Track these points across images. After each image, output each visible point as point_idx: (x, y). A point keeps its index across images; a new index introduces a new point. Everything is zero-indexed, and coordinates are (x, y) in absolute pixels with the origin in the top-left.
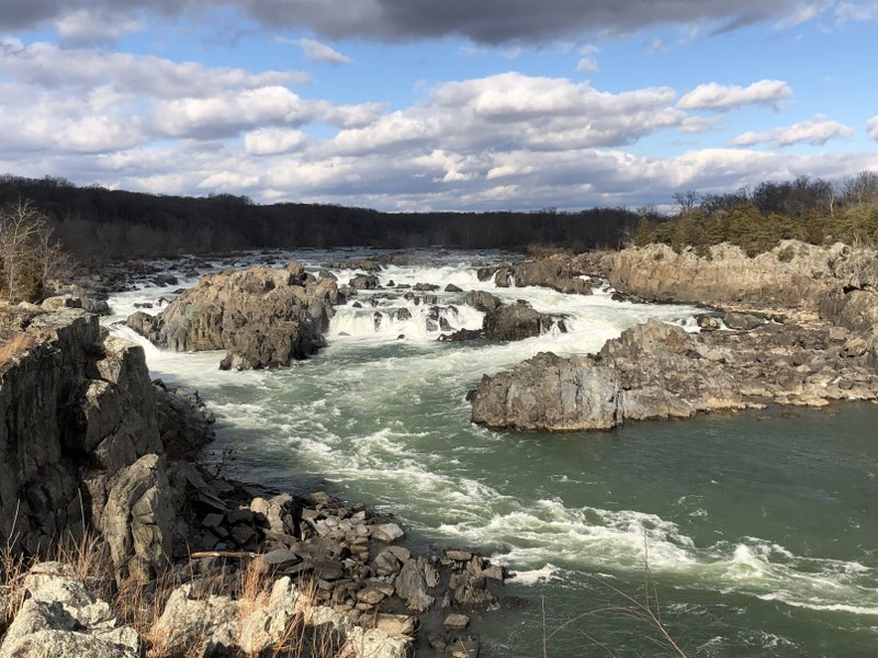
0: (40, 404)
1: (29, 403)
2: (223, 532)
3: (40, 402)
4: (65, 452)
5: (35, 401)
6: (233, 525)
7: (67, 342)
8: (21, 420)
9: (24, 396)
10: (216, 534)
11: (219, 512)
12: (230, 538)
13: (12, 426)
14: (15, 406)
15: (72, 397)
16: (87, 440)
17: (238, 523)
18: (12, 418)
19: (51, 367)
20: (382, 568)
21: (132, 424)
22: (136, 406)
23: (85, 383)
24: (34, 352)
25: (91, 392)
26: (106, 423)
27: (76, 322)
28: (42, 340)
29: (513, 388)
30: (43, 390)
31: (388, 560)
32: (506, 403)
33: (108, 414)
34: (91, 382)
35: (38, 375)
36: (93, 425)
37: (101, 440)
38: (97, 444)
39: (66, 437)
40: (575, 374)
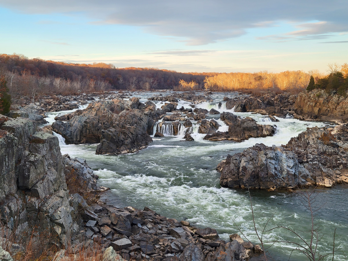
0: (7, 165)
2: (96, 229)
3: (7, 163)
4: (19, 188)
5: (4, 164)
7: (21, 134)
10: (92, 230)
11: (94, 219)
12: (100, 232)
15: (23, 162)
16: (30, 182)
17: (103, 225)
19: (13, 146)
20: (174, 249)
21: (52, 175)
22: (54, 167)
23: (29, 154)
24: (4, 139)
25: (32, 159)
26: (39, 174)
27: (25, 124)
28: (8, 133)
29: (243, 161)
30: (8, 158)
31: (177, 245)
32: (239, 169)
33: (40, 170)
34: (32, 154)
35: (6, 150)
36: (33, 176)
37: (37, 183)
38: (35, 185)
39: (19, 181)
40: (274, 155)
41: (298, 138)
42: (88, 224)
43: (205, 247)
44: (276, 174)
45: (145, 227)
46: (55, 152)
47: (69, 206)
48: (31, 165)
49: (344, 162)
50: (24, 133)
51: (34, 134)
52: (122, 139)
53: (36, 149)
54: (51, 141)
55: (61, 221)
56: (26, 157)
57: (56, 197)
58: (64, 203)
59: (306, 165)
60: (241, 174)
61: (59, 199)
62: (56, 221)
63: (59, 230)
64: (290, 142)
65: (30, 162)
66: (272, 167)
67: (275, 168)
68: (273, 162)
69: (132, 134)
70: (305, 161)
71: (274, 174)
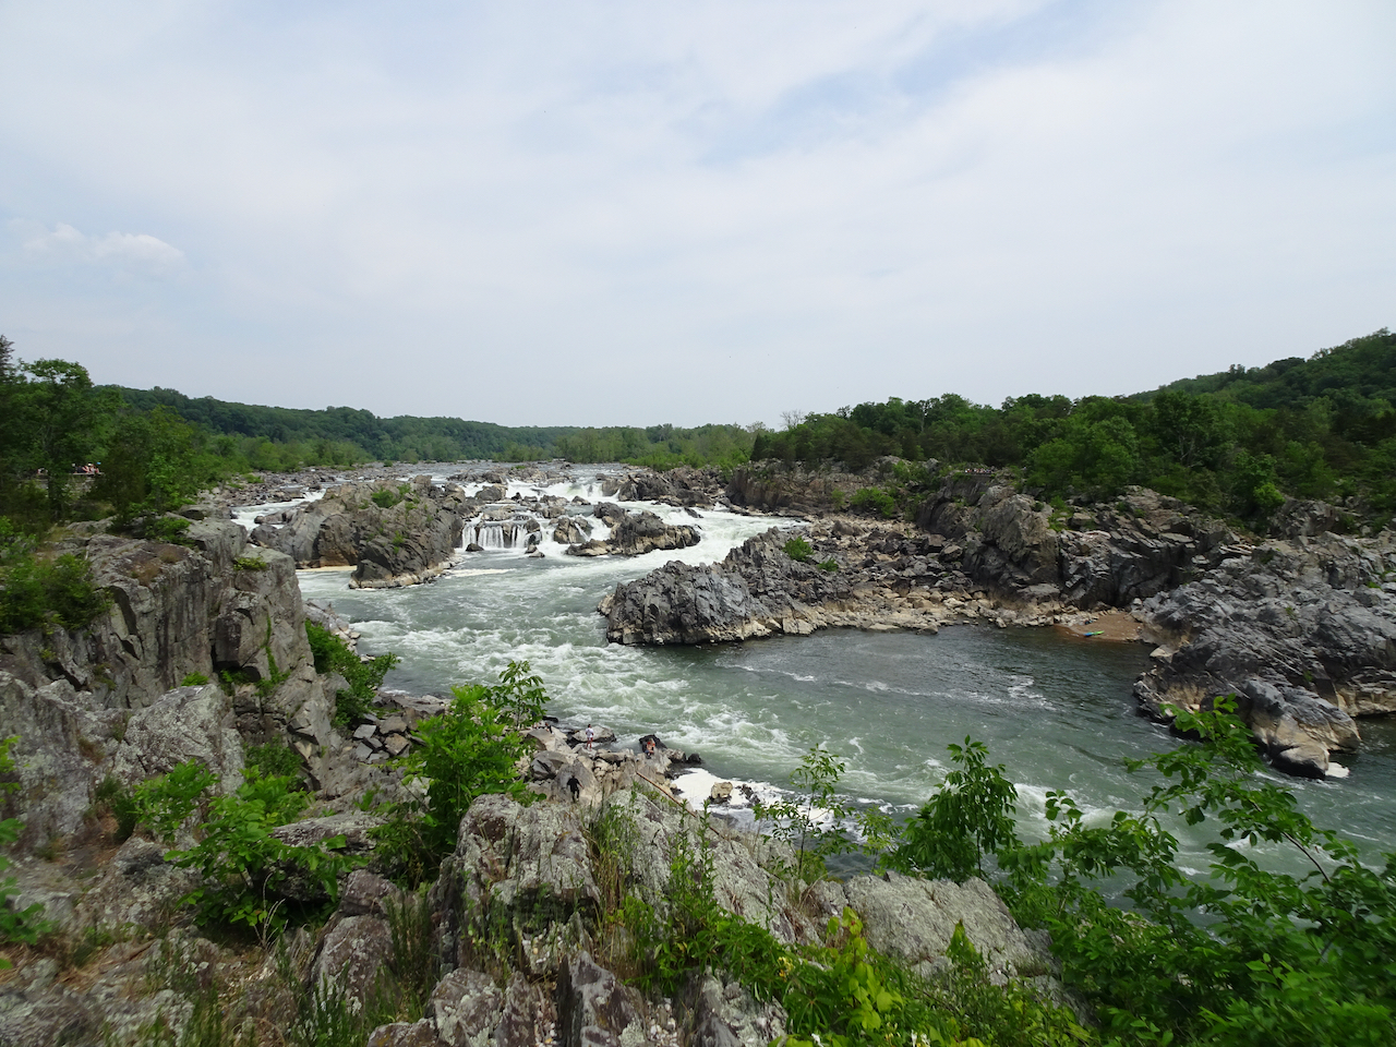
0: (191, 618)
1: (180, 616)
2: (376, 743)
3: (191, 615)
4: (217, 667)
5: (185, 616)
6: (386, 735)
7: (216, 553)
8: (171, 633)
9: (174, 611)
12: (384, 748)
13: (162, 640)
14: (165, 621)
15: (223, 610)
16: (241, 652)
17: (391, 734)
18: (162, 632)
19: (202, 579)
20: (538, 773)
21: (285, 635)
22: (287, 618)
23: (237, 595)
24: (185, 564)
25: (244, 604)
26: (258, 635)
27: (224, 533)
28: (191, 552)
29: (649, 595)
30: (193, 603)
31: (544, 765)
32: (642, 611)
33: (261, 627)
34: (243, 595)
35: (188, 588)
36: (247, 638)
37: (255, 653)
38: (251, 658)
39: (218, 651)
40: (707, 581)
41: (743, 549)
42: (358, 734)
43: (599, 765)
44: (712, 617)
46: (289, 588)
47: (323, 699)
48: (242, 618)
49: (829, 591)
50: (222, 551)
51: (242, 552)
52: (404, 559)
53: (249, 584)
54: (280, 567)
55: (310, 730)
56: (231, 600)
57: (298, 681)
58: (313, 692)
59: (764, 597)
60: (646, 620)
61: (304, 685)
62: (299, 731)
63: (306, 750)
64: (730, 557)
65: (240, 610)
66: (705, 604)
67: (711, 607)
68: (706, 594)
69: (423, 547)
70: (762, 590)
71: (708, 617)
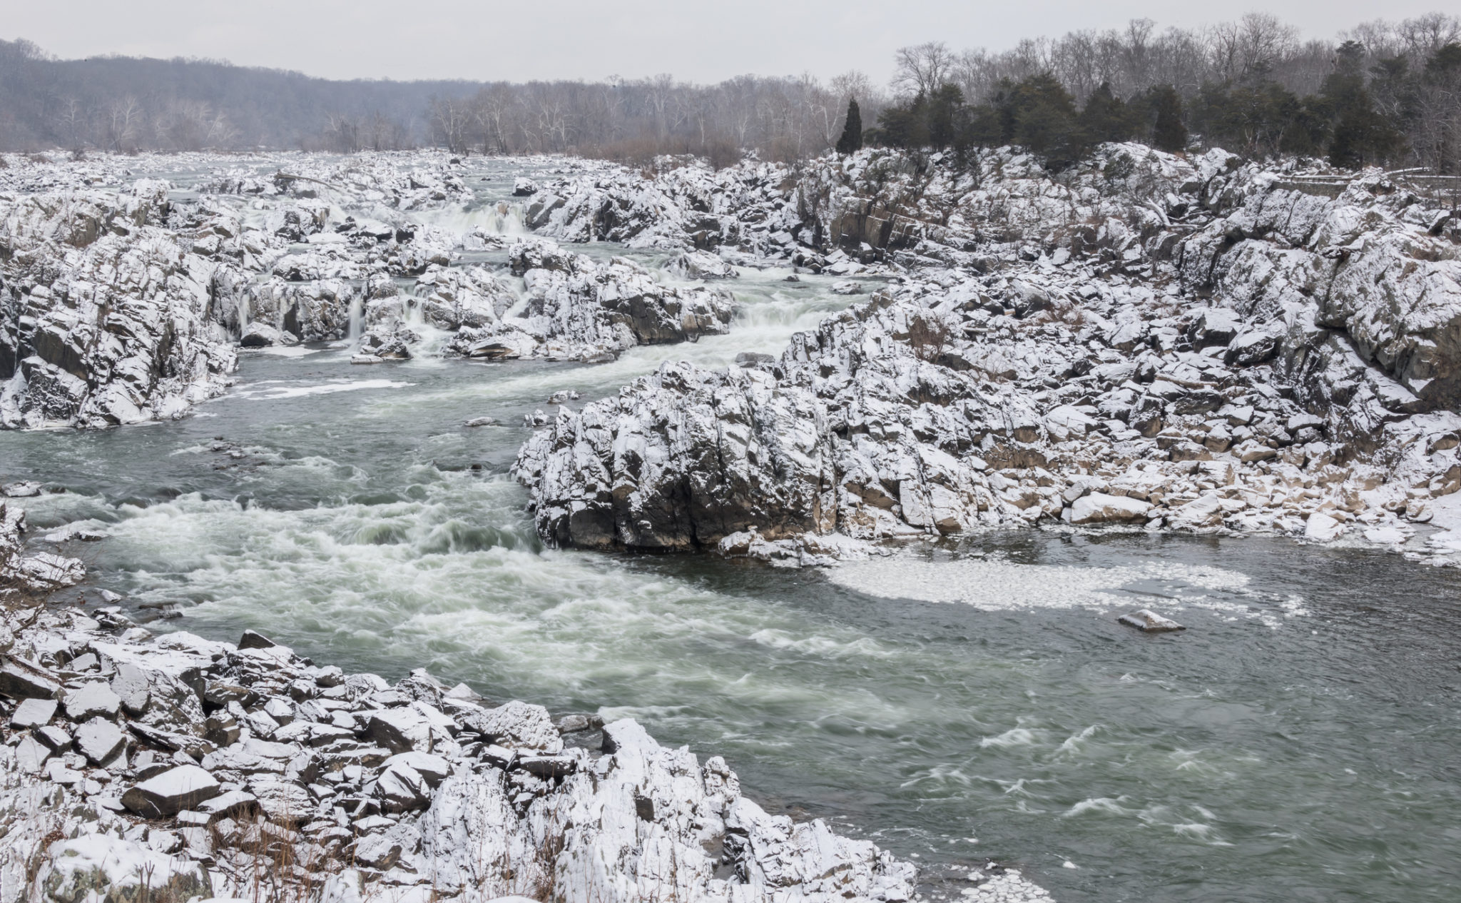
2: (59, 735)
6: (80, 720)
10: (43, 739)
11: (45, 694)
12: (75, 746)
17: (88, 716)
20: (393, 795)
29: (623, 432)
31: (405, 781)
32: (609, 464)
40: (744, 403)
41: (819, 337)
42: (21, 717)
43: (516, 778)
44: (754, 479)
45: (259, 717)
59: (861, 438)
64: (790, 354)
66: (739, 450)
67: (752, 458)
68: (741, 431)
70: (857, 422)
71: (746, 478)
